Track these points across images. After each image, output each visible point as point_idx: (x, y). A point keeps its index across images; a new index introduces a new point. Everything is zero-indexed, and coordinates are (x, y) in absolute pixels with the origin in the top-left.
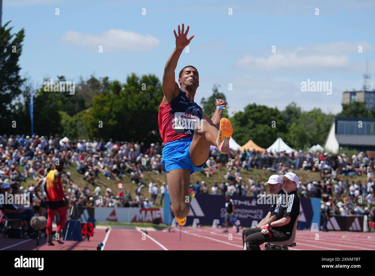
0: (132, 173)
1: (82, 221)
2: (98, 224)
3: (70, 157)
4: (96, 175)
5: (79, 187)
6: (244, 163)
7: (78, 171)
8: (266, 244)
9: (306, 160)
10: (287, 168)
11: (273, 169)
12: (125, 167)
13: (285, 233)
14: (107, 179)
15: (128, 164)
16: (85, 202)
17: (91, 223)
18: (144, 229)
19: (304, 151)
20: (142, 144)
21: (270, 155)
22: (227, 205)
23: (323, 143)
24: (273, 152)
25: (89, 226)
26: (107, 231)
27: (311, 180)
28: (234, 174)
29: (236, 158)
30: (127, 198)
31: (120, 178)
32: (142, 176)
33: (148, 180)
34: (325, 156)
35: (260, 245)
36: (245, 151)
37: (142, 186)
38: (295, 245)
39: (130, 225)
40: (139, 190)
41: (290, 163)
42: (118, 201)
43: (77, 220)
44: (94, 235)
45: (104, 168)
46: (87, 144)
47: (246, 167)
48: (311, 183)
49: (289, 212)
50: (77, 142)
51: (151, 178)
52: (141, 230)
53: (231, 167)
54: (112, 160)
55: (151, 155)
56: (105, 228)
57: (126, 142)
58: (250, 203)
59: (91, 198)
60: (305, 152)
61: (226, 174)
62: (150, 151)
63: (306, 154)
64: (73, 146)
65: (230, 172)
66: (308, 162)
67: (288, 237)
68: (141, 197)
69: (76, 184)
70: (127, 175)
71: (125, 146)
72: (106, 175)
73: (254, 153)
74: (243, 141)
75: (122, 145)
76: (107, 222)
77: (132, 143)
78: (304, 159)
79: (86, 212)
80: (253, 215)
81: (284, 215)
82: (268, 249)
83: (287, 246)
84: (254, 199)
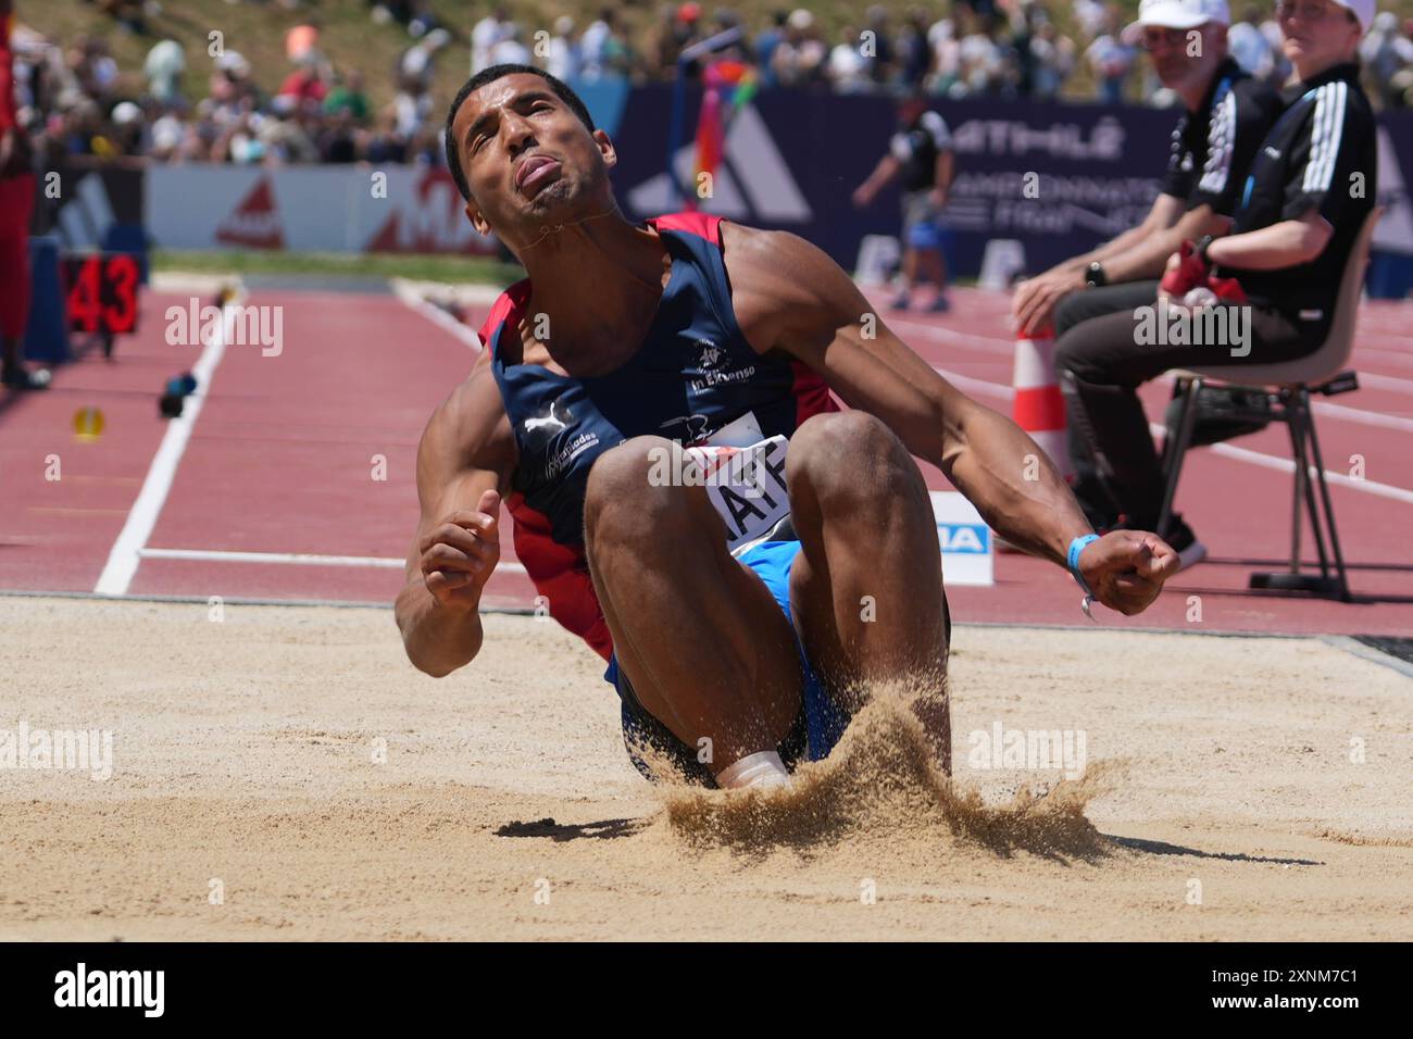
2: (168, 264)
5: (54, 40)
8: (1179, 380)
13: (1291, 316)
16: (84, 134)
17: (121, 259)
18: (444, 292)
22: (902, 146)
25: (113, 272)
26: (220, 301)
30: (345, 113)
35: (1138, 384)
37: (437, 37)
38: (1350, 383)
39: (360, 269)
40: (415, 61)
42: (290, 130)
44: (144, 327)
49: (1319, 192)
52: (430, 300)
56: (209, 284)
58: (1086, 137)
59: (125, 112)
67: (1313, 339)
68: (428, 102)
76: (224, 253)
80: (1102, 210)
81: (1285, 209)
82: (1191, 408)
83: (1303, 394)
84: (1108, 119)
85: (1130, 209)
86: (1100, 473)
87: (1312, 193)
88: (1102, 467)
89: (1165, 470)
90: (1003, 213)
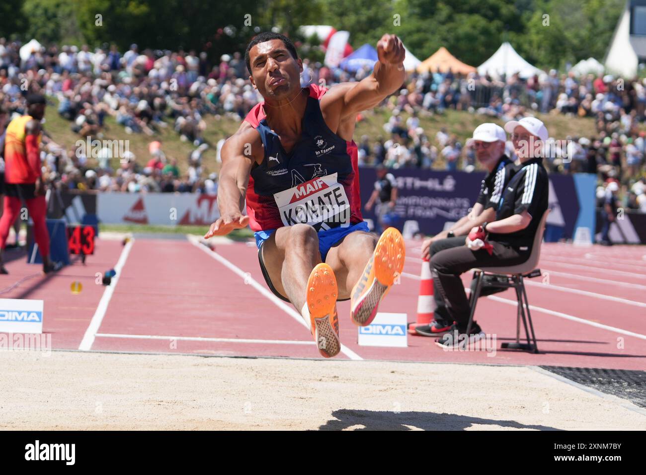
0: (181, 120)
1: (69, 221)
2: (104, 229)
3: (42, 84)
4: (101, 124)
5: (64, 147)
6: (428, 99)
7: (61, 114)
8: (475, 272)
9: (564, 92)
10: (521, 108)
11: (492, 112)
12: (164, 106)
13: (516, 249)
14: (124, 133)
15: (172, 99)
16: (75, 182)
17: (88, 228)
19: (560, 71)
20: (204, 55)
21: (485, 82)
23: (601, 56)
24: (493, 74)
25: (85, 232)
26: (124, 243)
27: (577, 135)
28: (405, 122)
29: (410, 86)
30: (170, 174)
31: (155, 129)
32: (203, 125)
33: (215, 133)
34: (606, 84)
35: (461, 274)
36: (430, 72)
37: (204, 146)
38: (538, 274)
39: (176, 231)
40: (196, 155)
41: (530, 99)
42: (150, 180)
43: (57, 221)
44: (96, 252)
45: (117, 108)
46: (82, 56)
47: (432, 107)
48: (576, 140)
49: (527, 204)
50: (60, 51)
51: (221, 130)
53: (399, 107)
54: (137, 90)
55: (222, 79)
56: (120, 237)
57: (168, 52)
58: (441, 183)
59: (90, 174)
60: (563, 75)
61: (387, 121)
62: (219, 72)
63: (565, 79)
64: (48, 59)
65: (397, 117)
66: (569, 97)
67: (524, 257)
68: (200, 170)
69: (56, 141)
70: (169, 123)
71: (165, 60)
72: (124, 124)
73: (450, 77)
74: (425, 51)
75: (157, 57)
76: (126, 225)
77: (182, 52)
78: (561, 89)
79: (78, 202)
80: (447, 210)
81: (515, 210)
82: (480, 283)
83: (521, 277)
84: (449, 177)
85: (457, 209)
86: (446, 306)
87: (525, 204)
88: (447, 304)
89: (470, 305)
90: (411, 211)
